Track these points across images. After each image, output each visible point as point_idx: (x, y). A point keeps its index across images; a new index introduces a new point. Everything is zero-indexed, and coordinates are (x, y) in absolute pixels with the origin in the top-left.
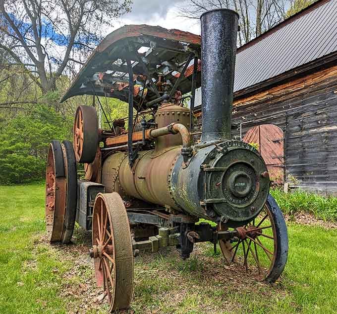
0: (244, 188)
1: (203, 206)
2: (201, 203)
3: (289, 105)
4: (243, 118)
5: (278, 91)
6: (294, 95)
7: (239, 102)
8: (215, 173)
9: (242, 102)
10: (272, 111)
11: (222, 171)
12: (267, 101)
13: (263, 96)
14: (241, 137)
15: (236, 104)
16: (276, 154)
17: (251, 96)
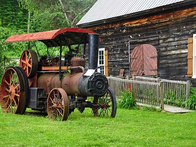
0: (100, 86)
1: (89, 91)
2: (88, 90)
3: (160, 31)
4: (131, 36)
5: (154, 20)
6: (164, 24)
7: (128, 23)
8: (92, 81)
9: (130, 23)
10: (150, 34)
11: (94, 81)
12: (147, 25)
13: (144, 21)
14: (129, 52)
15: (125, 24)
16: (152, 68)
17: (136, 20)
